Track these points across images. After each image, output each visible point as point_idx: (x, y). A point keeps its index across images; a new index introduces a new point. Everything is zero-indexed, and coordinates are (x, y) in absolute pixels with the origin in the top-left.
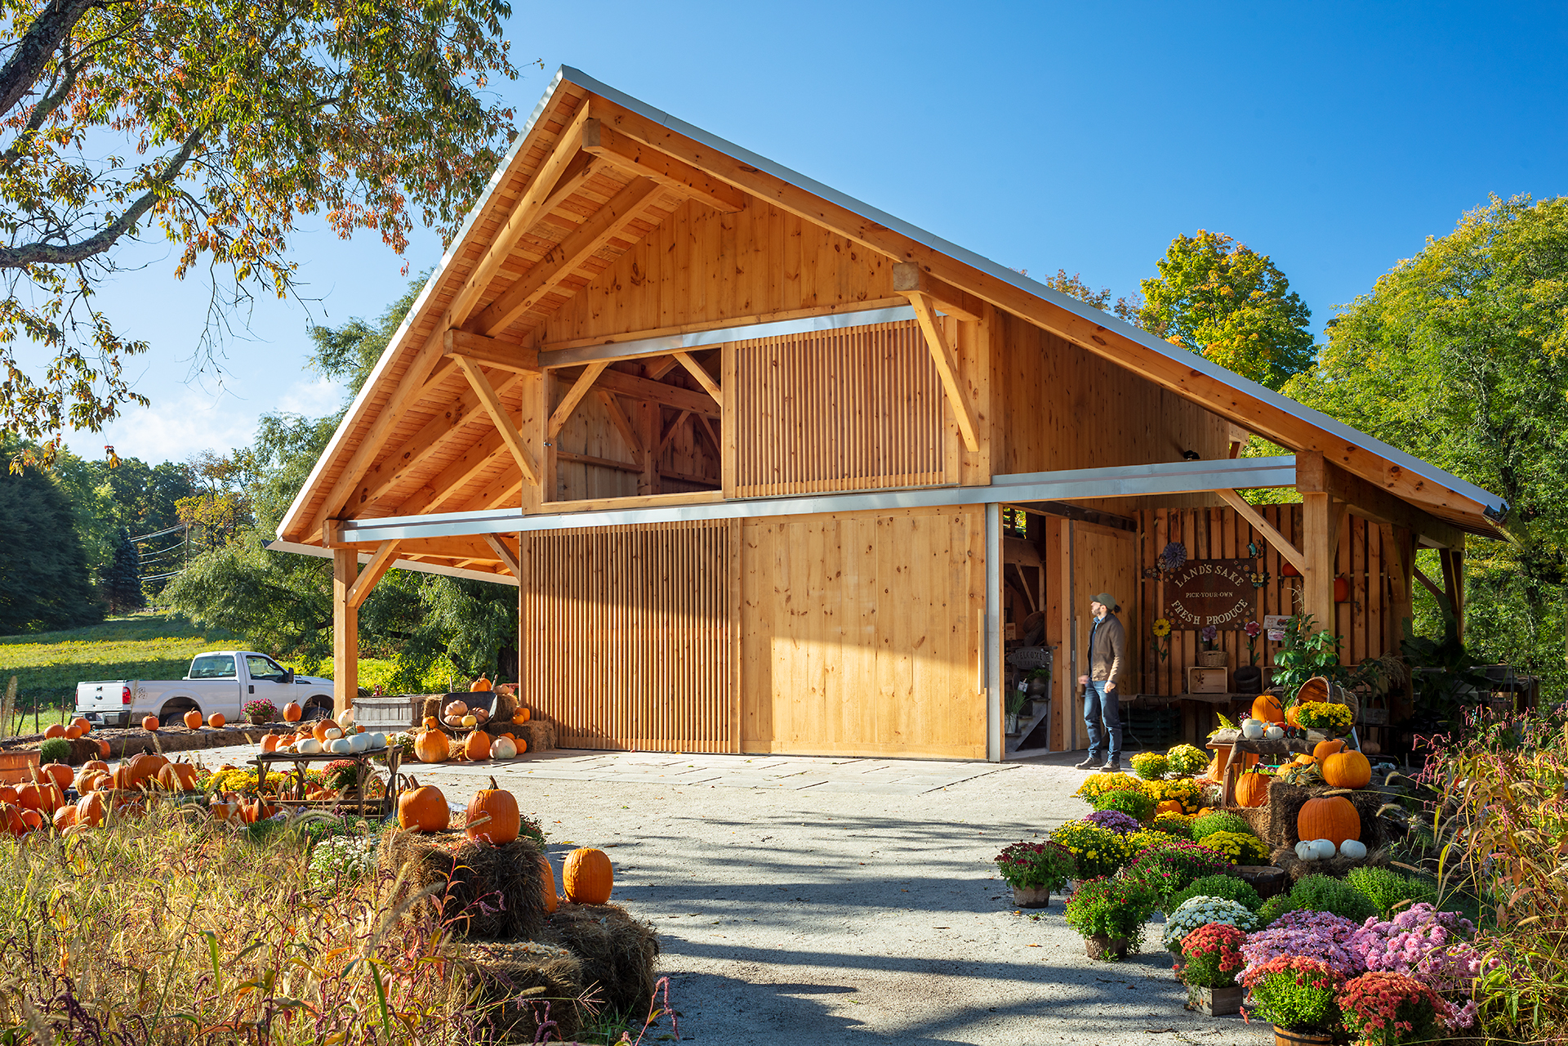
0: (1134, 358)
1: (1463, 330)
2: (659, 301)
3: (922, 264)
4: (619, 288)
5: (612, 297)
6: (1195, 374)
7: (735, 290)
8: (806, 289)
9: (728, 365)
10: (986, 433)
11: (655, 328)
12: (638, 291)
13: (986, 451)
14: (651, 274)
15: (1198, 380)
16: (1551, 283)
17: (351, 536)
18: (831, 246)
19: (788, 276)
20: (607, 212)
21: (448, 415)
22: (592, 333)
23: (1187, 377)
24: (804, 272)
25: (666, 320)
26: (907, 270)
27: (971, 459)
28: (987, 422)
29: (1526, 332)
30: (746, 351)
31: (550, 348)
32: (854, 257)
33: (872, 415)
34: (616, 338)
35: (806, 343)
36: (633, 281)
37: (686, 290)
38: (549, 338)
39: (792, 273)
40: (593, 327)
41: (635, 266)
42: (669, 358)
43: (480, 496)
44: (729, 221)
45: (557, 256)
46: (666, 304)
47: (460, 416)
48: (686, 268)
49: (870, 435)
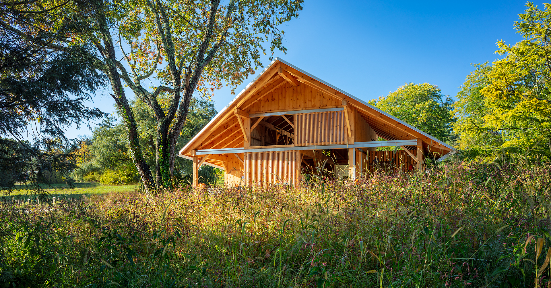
0: (387, 120)
1: (400, 115)
2: (278, 104)
3: (347, 100)
4: (268, 101)
5: (267, 103)
6: (399, 123)
7: (296, 103)
8: (313, 103)
9: (295, 118)
10: (353, 134)
11: (277, 110)
12: (273, 102)
13: (353, 137)
14: (276, 98)
15: (400, 125)
16: (420, 104)
17: (198, 153)
18: (319, 95)
19: (309, 101)
20: (272, 86)
21: (224, 127)
22: (262, 110)
23: (397, 124)
24: (312, 100)
25: (280, 108)
26: (344, 101)
27: (349, 139)
28: (353, 132)
29: (414, 116)
30: (300, 116)
31: (251, 113)
32: (324, 97)
33: (328, 130)
34: (268, 112)
35: (313, 115)
36: (272, 100)
37: (285, 102)
38: (251, 111)
39: (310, 100)
40: (262, 109)
41: (272, 97)
42: (280, 116)
43: (220, 146)
44: (295, 88)
45: (260, 94)
46: (280, 105)
47: (227, 127)
48: (285, 98)
49: (328, 134)
